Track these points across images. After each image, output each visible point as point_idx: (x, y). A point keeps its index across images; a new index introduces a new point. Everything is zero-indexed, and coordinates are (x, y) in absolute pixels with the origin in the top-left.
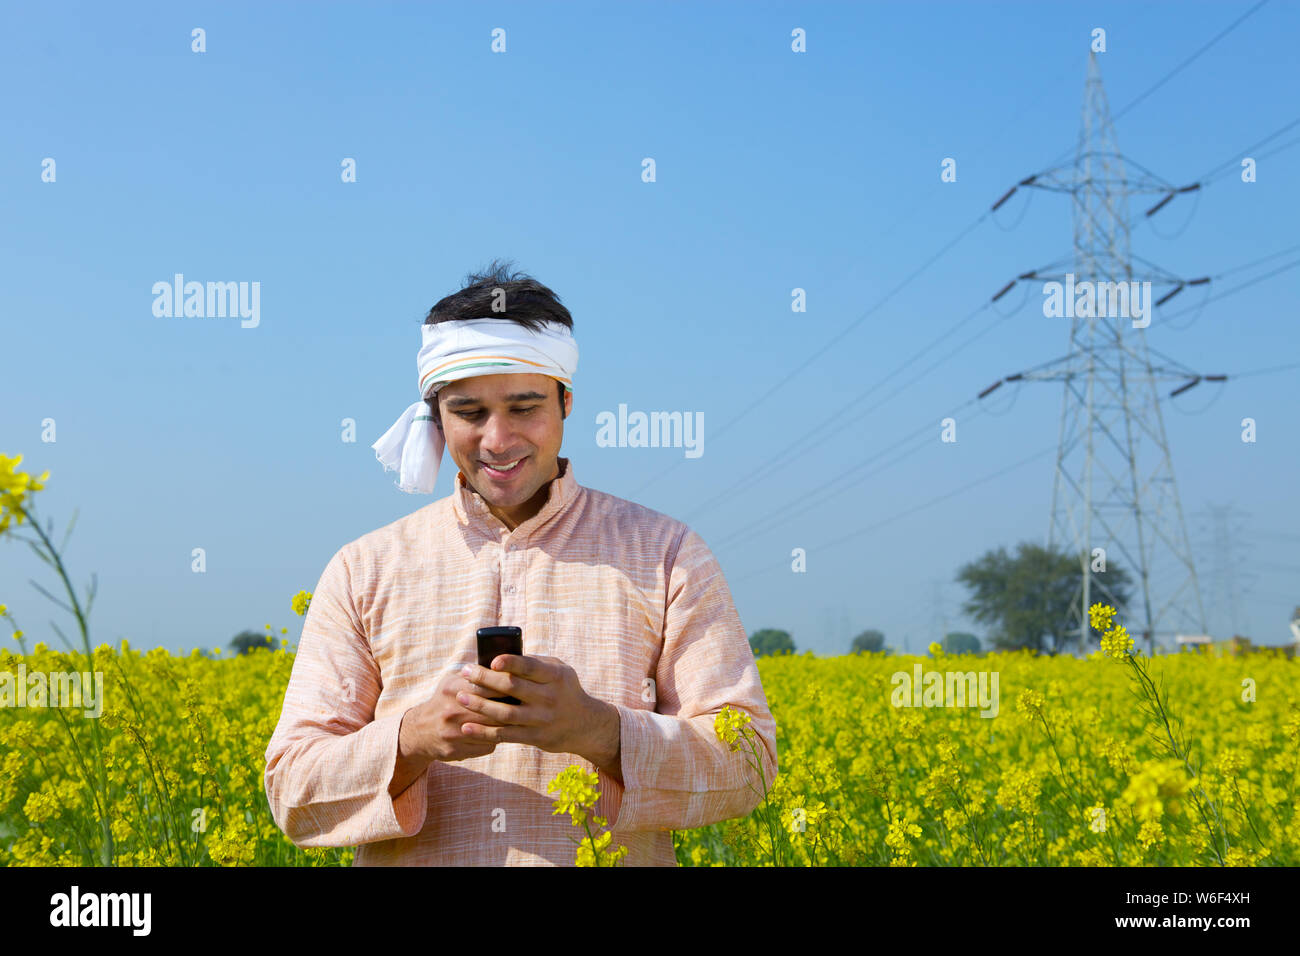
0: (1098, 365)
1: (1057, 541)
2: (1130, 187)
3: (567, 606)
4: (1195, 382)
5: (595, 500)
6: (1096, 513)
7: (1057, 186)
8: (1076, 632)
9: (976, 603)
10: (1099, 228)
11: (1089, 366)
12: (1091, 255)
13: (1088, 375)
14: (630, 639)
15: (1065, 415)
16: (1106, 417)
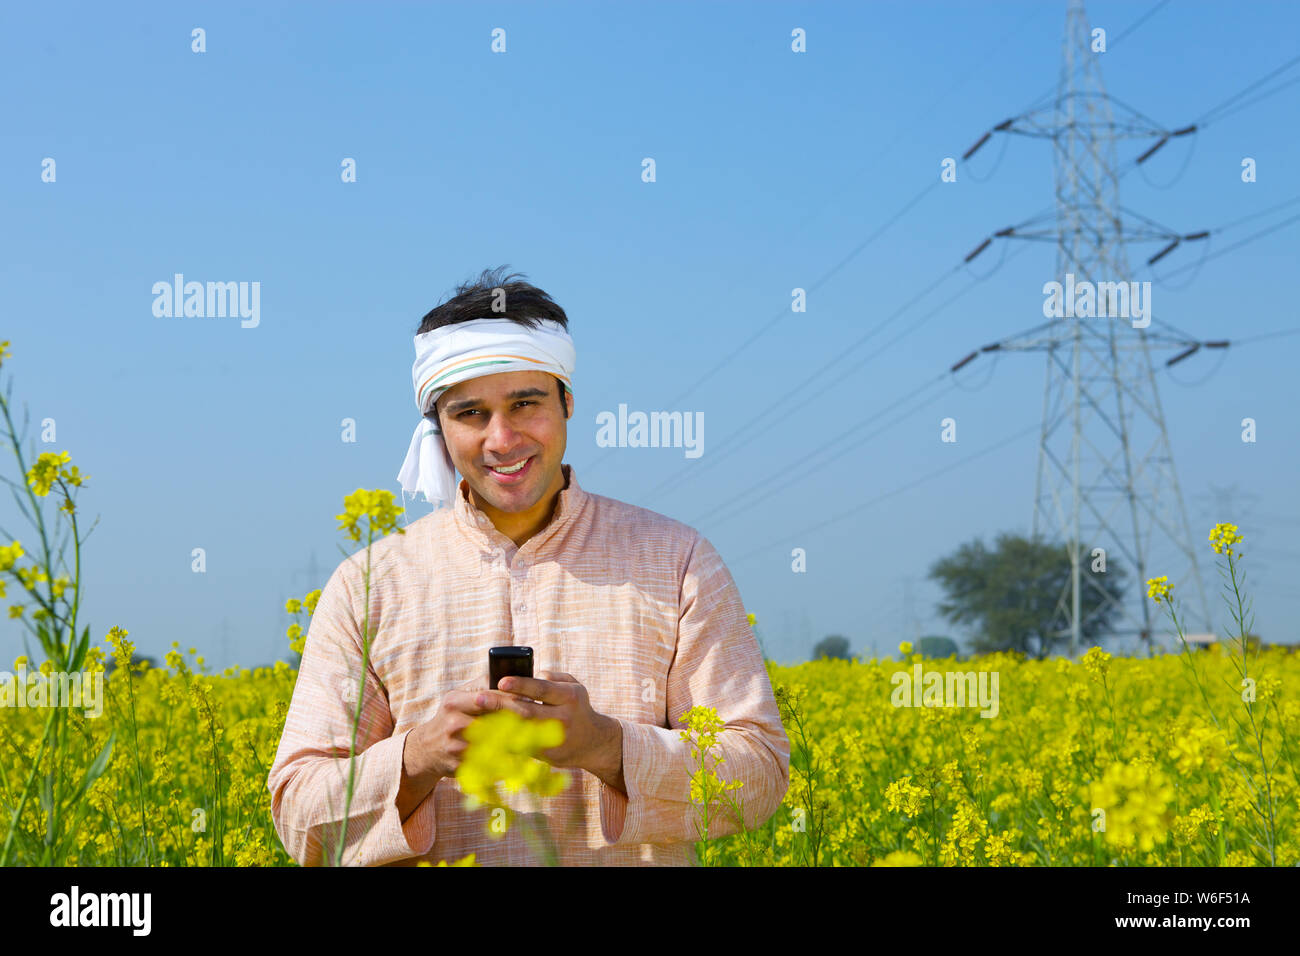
0: (1085, 332)
1: (1041, 531)
2: (1118, 131)
3: (579, 624)
4: (1194, 349)
5: (602, 507)
6: (1085, 499)
7: (1035, 131)
8: (1064, 633)
9: (951, 603)
10: (1083, 177)
11: (1074, 333)
12: (1076, 208)
13: (1074, 344)
14: (643, 658)
15: (1049, 389)
16: (1097, 390)
